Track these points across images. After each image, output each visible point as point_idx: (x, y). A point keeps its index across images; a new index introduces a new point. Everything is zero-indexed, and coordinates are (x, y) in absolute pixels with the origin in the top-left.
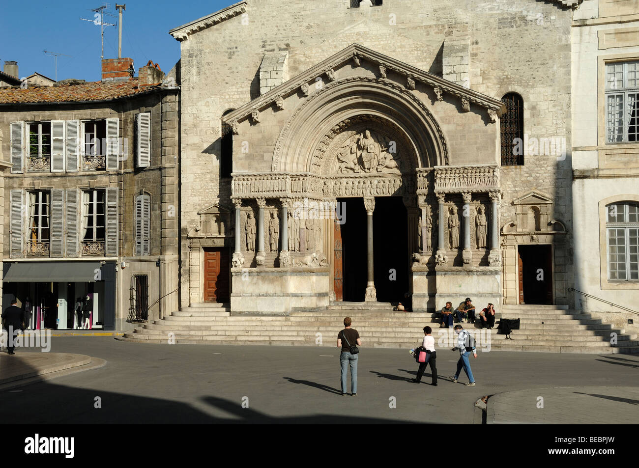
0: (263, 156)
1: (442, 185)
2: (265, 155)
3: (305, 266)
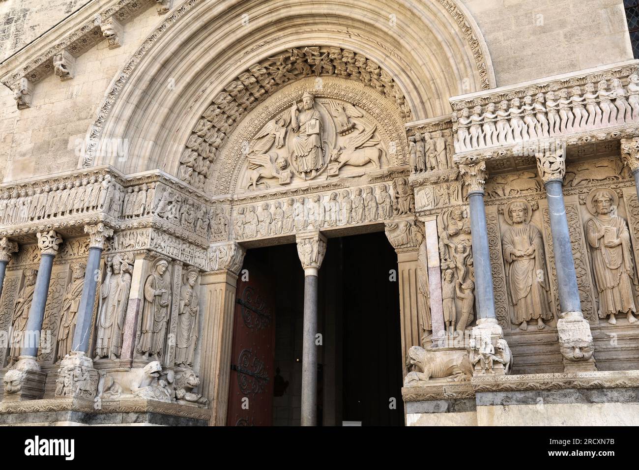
0: (66, 142)
1: (474, 140)
2: (71, 138)
3: (127, 396)
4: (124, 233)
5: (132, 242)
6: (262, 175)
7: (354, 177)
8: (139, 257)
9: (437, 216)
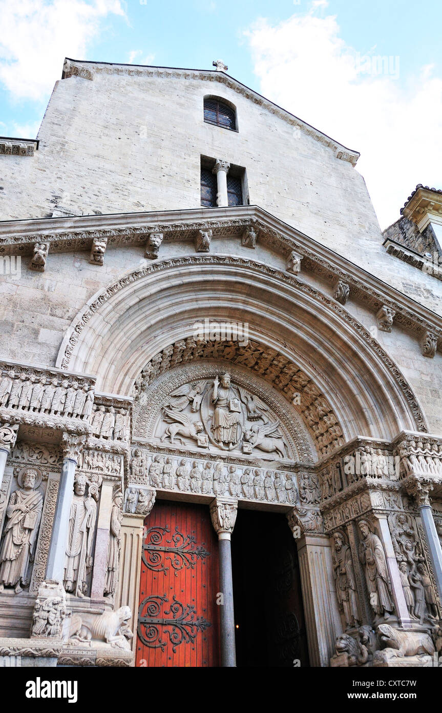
0: (36, 332)
1: (424, 467)
4: (91, 452)
5: (101, 464)
6: (181, 432)
7: (264, 460)
8: (109, 483)
9: (387, 516)
